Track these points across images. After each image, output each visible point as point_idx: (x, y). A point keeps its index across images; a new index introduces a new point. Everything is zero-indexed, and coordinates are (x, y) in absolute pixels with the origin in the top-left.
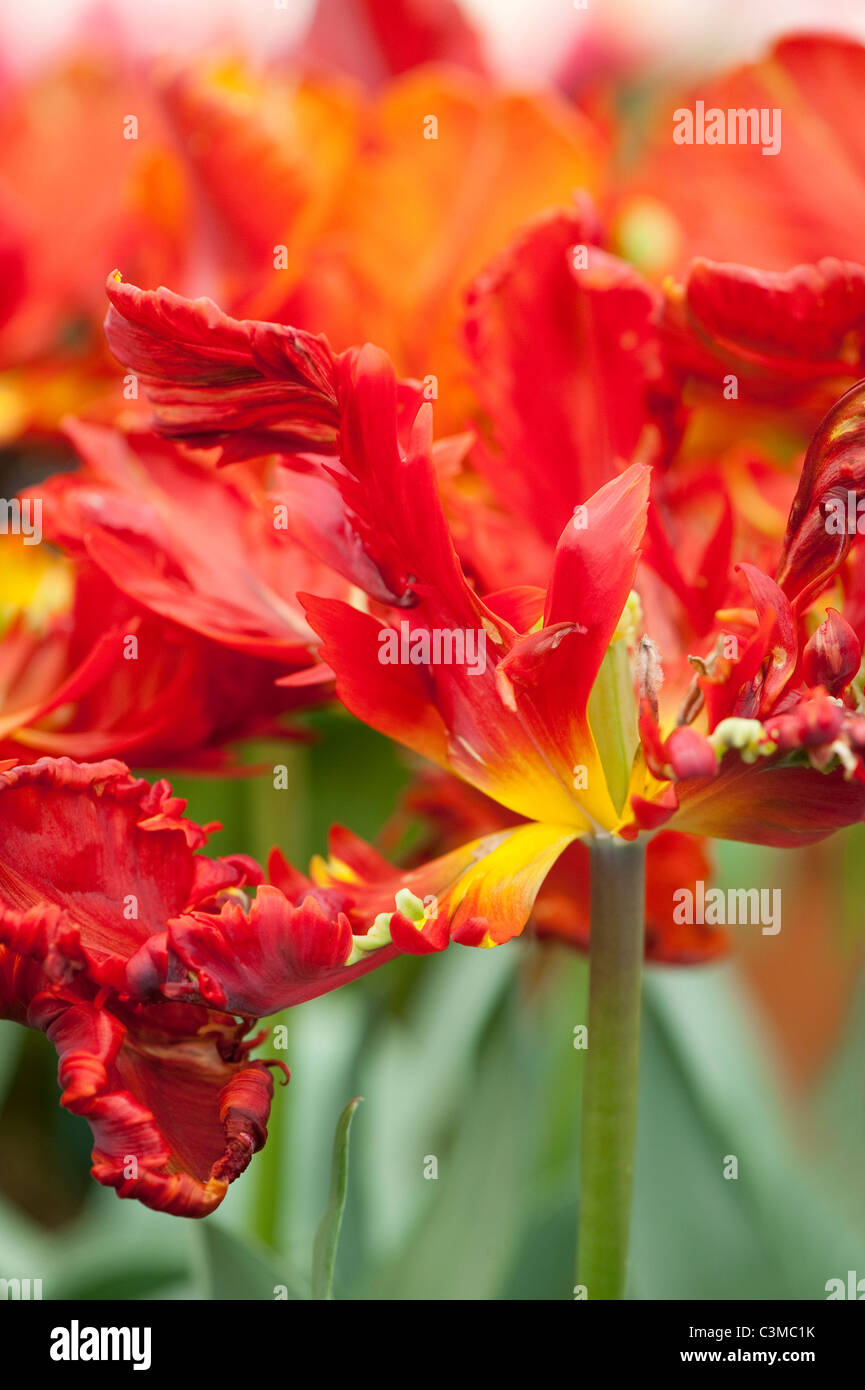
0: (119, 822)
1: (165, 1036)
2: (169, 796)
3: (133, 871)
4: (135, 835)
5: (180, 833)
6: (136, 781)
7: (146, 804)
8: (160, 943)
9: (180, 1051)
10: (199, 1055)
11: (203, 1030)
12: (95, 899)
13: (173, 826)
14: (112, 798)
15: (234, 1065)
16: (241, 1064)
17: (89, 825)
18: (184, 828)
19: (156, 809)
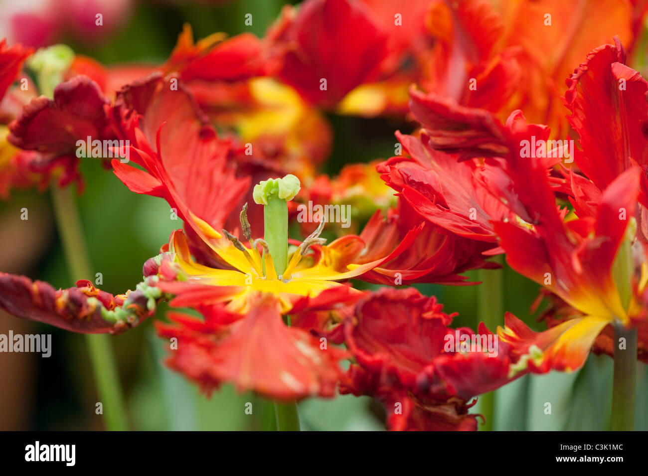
0: (415, 314)
1: (434, 402)
2: (435, 304)
3: (420, 334)
4: (422, 320)
5: (440, 320)
6: (422, 297)
7: (426, 306)
8: (429, 369)
9: (440, 409)
10: (447, 411)
11: (449, 401)
12: (404, 347)
13: (437, 316)
14: (411, 303)
15: (462, 416)
16: (465, 416)
17: (401, 315)
18: (442, 316)
19: (430, 309)
